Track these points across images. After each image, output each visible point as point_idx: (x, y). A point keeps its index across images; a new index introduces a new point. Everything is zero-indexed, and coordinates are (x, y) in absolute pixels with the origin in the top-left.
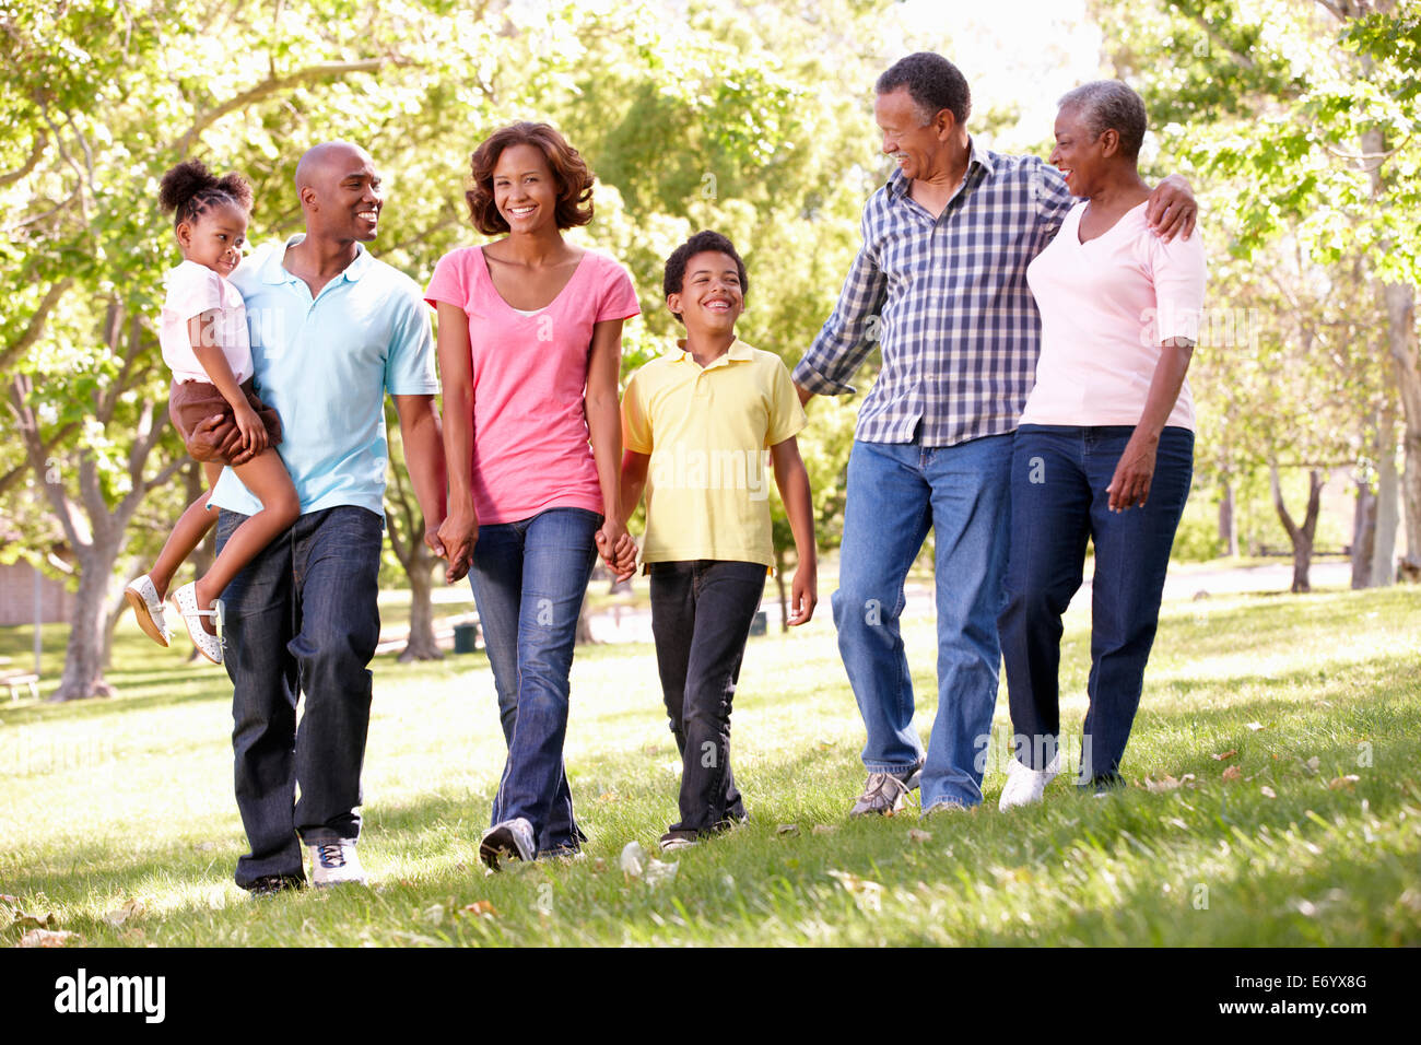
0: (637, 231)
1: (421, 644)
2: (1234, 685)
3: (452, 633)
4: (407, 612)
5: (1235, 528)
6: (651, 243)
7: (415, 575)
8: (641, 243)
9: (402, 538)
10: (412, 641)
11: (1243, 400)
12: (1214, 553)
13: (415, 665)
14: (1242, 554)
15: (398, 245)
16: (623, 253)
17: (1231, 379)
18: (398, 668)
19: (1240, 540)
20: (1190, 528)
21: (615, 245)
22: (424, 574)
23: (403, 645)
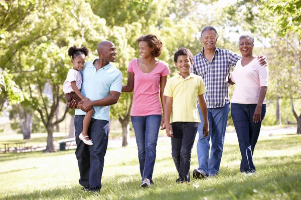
0: (111, 31)
1: (50, 148)
2: (282, 158)
3: (59, 145)
4: (46, 139)
5: (280, 116)
6: (114, 34)
7: (48, 129)
8: (112, 34)
9: (45, 118)
10: (47, 147)
11: (283, 80)
12: (276, 123)
13: (48, 154)
14: (282, 124)
15: (43, 35)
16: (107, 37)
17: (279, 74)
18: (44, 154)
19: (282, 120)
20: (268, 117)
21: (105, 35)
22: (51, 128)
23: (45, 148)
